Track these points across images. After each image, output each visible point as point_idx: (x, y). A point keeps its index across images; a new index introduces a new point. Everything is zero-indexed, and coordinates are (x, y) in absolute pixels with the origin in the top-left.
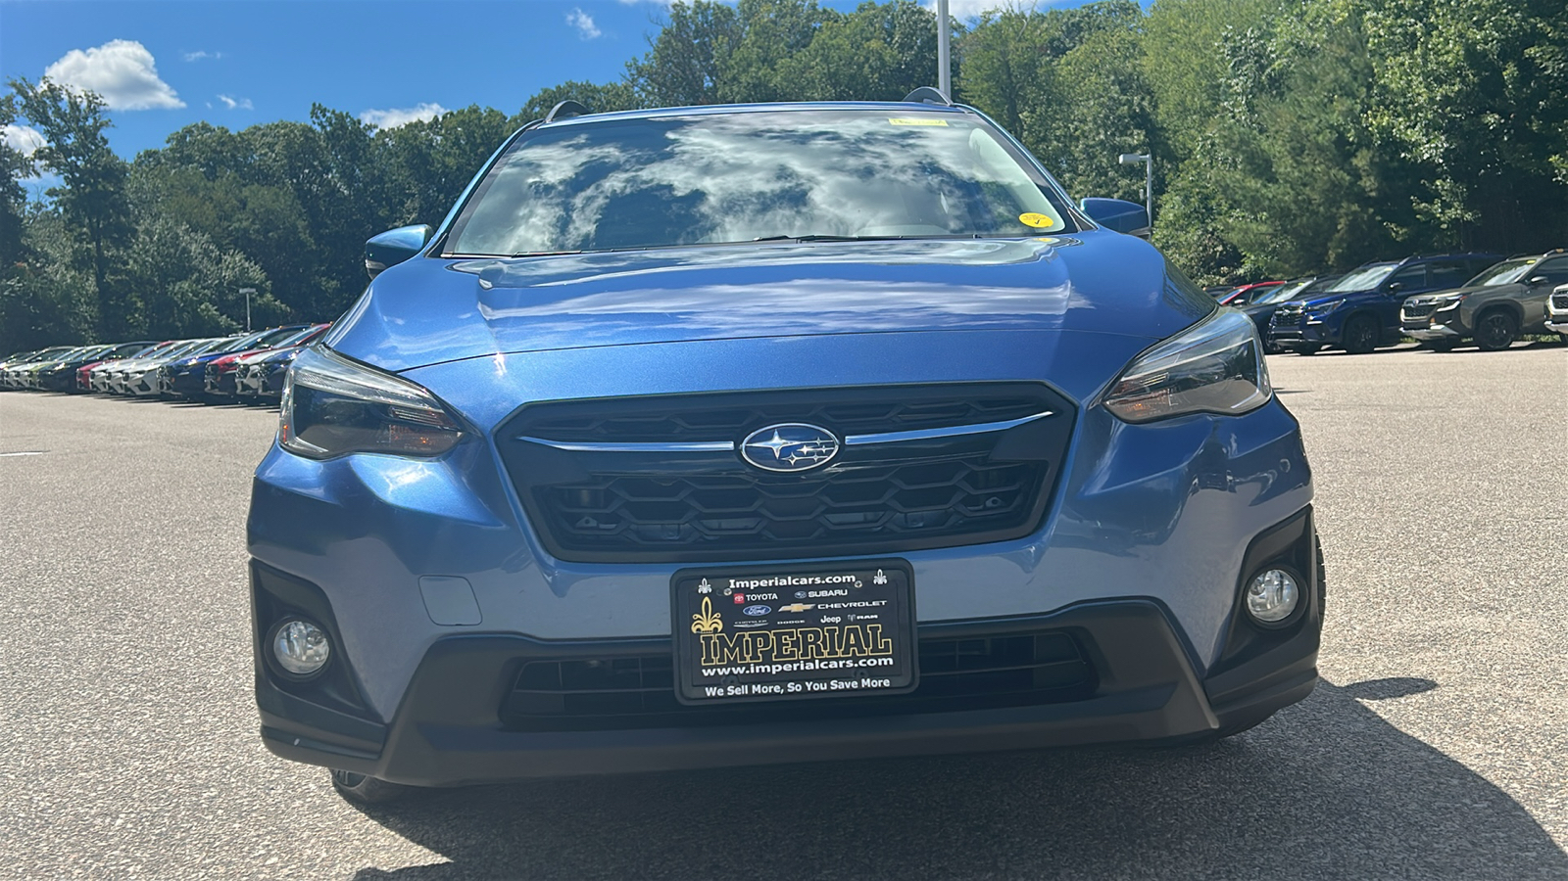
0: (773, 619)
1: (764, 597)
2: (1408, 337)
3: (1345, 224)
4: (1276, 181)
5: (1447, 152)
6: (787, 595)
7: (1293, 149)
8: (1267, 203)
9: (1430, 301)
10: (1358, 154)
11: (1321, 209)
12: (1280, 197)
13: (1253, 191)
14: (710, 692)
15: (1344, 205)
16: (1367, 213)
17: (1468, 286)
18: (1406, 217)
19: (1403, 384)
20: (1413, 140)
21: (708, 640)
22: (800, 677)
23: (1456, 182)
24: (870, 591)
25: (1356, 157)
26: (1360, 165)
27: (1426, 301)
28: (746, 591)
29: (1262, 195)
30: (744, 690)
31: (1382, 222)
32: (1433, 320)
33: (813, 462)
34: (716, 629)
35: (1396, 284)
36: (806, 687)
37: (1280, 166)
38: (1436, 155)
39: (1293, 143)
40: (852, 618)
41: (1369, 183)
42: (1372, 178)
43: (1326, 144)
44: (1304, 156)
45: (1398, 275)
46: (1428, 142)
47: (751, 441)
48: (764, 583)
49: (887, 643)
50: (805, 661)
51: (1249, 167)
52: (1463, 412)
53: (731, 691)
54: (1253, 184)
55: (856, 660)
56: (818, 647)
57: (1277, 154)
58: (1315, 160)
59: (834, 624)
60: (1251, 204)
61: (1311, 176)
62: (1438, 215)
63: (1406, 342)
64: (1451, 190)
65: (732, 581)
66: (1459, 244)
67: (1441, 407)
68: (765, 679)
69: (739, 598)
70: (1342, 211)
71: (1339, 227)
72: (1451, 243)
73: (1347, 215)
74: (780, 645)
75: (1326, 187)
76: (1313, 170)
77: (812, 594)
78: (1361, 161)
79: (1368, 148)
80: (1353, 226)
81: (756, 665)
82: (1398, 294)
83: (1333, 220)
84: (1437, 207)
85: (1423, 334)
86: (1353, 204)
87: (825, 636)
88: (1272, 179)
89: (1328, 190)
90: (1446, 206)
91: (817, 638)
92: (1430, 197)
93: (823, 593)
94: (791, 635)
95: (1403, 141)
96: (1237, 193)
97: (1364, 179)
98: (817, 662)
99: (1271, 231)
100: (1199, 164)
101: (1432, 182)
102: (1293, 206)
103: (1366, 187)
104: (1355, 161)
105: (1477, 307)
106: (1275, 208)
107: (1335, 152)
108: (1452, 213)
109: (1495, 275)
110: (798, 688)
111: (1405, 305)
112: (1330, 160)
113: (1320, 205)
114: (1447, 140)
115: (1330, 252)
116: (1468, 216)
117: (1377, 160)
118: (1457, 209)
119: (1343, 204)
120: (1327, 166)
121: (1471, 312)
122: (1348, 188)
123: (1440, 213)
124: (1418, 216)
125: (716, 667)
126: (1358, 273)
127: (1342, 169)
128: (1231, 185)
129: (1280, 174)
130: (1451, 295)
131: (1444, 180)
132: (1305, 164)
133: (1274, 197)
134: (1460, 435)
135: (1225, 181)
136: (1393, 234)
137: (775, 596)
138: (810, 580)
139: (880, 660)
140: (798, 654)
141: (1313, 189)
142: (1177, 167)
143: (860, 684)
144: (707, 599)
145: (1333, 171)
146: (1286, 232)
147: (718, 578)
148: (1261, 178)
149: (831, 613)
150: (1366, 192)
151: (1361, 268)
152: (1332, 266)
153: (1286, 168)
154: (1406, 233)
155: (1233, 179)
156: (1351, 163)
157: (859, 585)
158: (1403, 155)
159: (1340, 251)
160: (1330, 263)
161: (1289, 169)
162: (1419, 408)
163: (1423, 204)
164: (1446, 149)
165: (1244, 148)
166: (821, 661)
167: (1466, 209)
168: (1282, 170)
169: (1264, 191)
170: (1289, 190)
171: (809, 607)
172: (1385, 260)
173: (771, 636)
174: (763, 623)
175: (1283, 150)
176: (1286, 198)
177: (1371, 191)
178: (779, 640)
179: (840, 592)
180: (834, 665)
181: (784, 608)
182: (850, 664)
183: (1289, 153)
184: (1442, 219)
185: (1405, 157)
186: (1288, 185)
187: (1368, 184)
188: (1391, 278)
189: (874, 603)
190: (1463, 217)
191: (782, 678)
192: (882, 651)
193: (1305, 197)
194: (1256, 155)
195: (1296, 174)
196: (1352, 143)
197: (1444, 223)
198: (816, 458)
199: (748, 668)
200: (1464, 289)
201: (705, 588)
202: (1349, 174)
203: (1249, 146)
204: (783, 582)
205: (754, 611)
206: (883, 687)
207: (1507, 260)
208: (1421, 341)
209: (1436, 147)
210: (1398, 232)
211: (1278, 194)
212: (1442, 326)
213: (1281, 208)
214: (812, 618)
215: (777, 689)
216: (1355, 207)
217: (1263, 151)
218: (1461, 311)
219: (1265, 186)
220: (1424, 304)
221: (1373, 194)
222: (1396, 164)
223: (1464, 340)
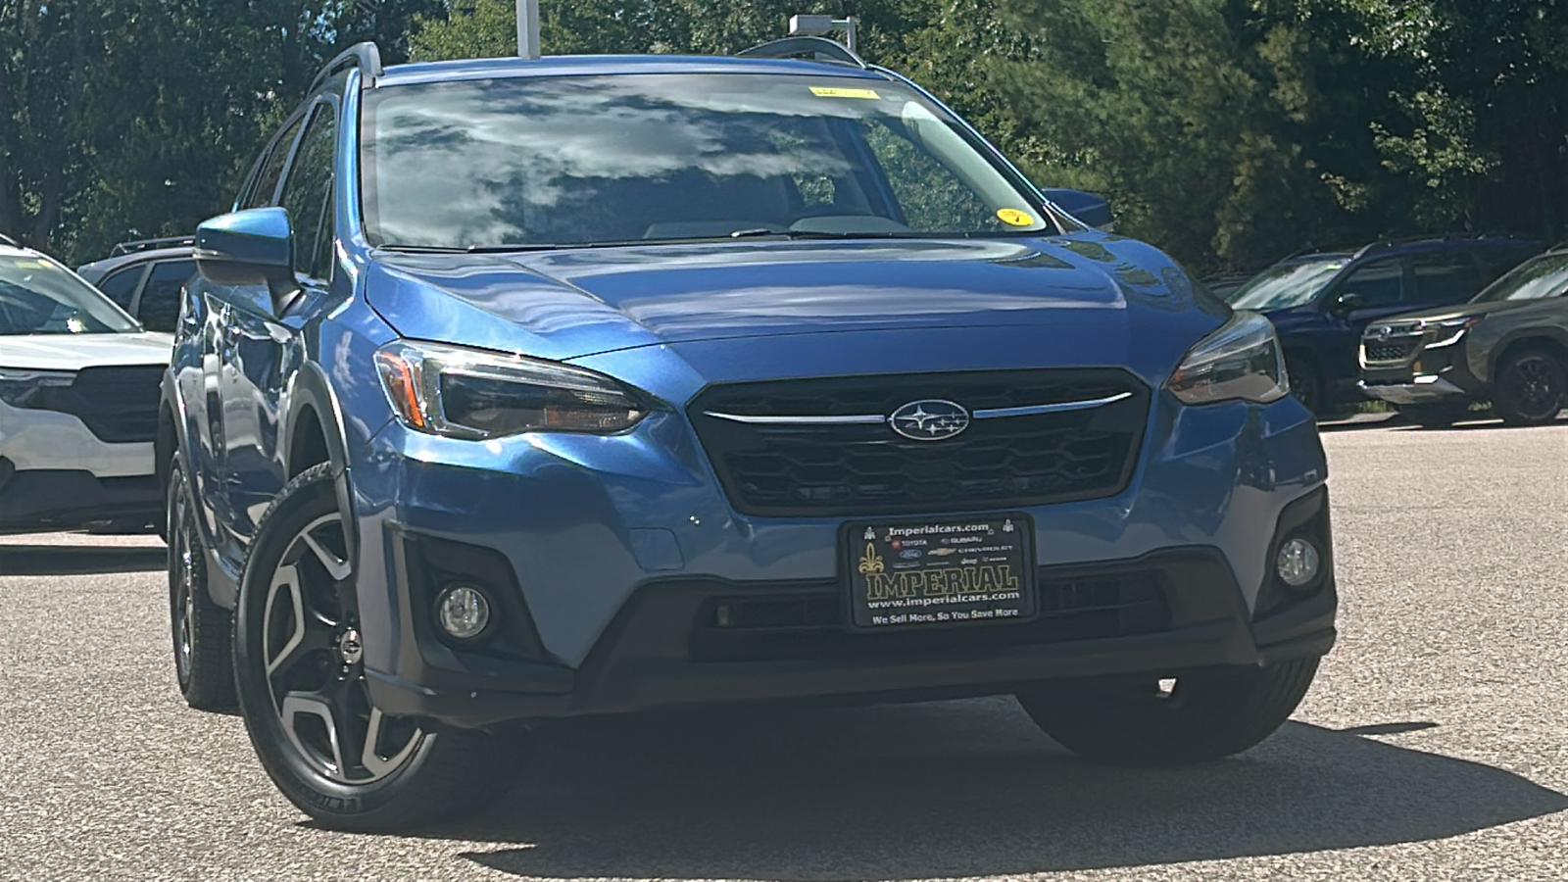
0: (924, 560)
1: (916, 543)
2: (1372, 399)
3: (1249, 177)
4: (1113, 85)
5: (1434, 42)
6: (934, 540)
7: (1145, 20)
8: (1096, 129)
9: (1413, 328)
10: (1270, 36)
11: (1202, 143)
12: (1121, 118)
13: (1068, 104)
14: (877, 620)
15: (1246, 136)
16: (1289, 153)
17: (1480, 300)
18: (1361, 164)
19: (1370, 476)
20: (1372, 10)
21: (872, 578)
22: (947, 608)
23: (1452, 96)
24: (1000, 538)
25: (1266, 41)
26: (1273, 58)
27: (1403, 329)
28: (903, 537)
29: (1088, 113)
30: (904, 618)
31: (1316, 172)
32: (1418, 365)
33: (948, 432)
34: (878, 569)
35: (1350, 295)
36: (951, 616)
37: (1118, 57)
38: (1415, 42)
39: (1143, 10)
40: (985, 559)
41: (1290, 94)
42: (1297, 85)
43: (1209, 14)
44: (1167, 36)
45: (1352, 279)
46: (1401, 15)
47: (897, 415)
48: (916, 531)
49: (1014, 581)
50: (950, 596)
51: (1058, 55)
52: (1472, 513)
53: (894, 619)
54: (1070, 89)
55: (990, 596)
56: (960, 585)
57: (1113, 30)
58: (1188, 45)
59: (972, 565)
60: (1065, 132)
61: (1180, 77)
62: (1422, 162)
63: (1369, 411)
64: (1445, 111)
65: (891, 530)
66: (1462, 218)
67: (1436, 507)
68: (919, 610)
69: (896, 544)
70: (1242, 149)
71: (1237, 182)
72: (1449, 215)
73: (1251, 157)
74: (930, 582)
75: (1210, 101)
76: (1183, 65)
77: (954, 541)
78: (1275, 49)
79: (1289, 26)
80: (1263, 182)
81: (911, 599)
82: (1355, 314)
83: (1224, 167)
84: (1419, 145)
85: (1399, 392)
86: (1262, 136)
87: (965, 575)
88: (1106, 80)
89: (1214, 107)
90: (1436, 142)
91: (959, 577)
92: (1406, 124)
93: (963, 540)
94: (938, 574)
95: (1353, 13)
96: (1035, 107)
97: (1283, 87)
98: (959, 596)
99: (1104, 184)
100: (951, 40)
101: (1410, 97)
102: (1147, 137)
103: (1284, 102)
104: (1264, 51)
105: (1495, 340)
106: (1111, 138)
107: (1225, 29)
108: (1447, 157)
109: (1528, 280)
110: (947, 617)
111: (1366, 336)
112: (1217, 47)
113: (1197, 136)
114: (1435, 15)
115: (1221, 231)
116: (1477, 165)
117: (1305, 48)
118: (1456, 151)
119: (1243, 136)
120: (1211, 59)
121: (1487, 351)
122: (1251, 104)
123: (1426, 157)
124: (1385, 163)
125: (879, 600)
126: (1277, 275)
127: (1238, 64)
128: (1027, 91)
129: (1121, 71)
130: (1449, 317)
131: (1431, 92)
132: (1169, 52)
133: (1110, 116)
134: (1465, 540)
135: (1014, 83)
136: (1340, 197)
137: (925, 542)
138: (954, 528)
139: (1009, 595)
140: (944, 590)
141: (1184, 104)
142: (900, 40)
143: (994, 613)
144: (870, 545)
145: (1223, 70)
146: (1133, 188)
147: (881, 529)
148: (1083, 80)
149: (970, 556)
150: (1286, 113)
151: (1281, 264)
152: (1224, 260)
153: (1132, 59)
154: (1362, 193)
155: (1030, 80)
156: (1257, 53)
157: (991, 532)
158: (1354, 40)
159: (1240, 228)
160: (1220, 253)
161: (1138, 62)
162: (1399, 509)
163: (1394, 139)
164: (1434, 32)
165: (1048, 14)
166: (962, 595)
167: (1472, 152)
168: (1123, 63)
169: (1090, 104)
170: (1140, 104)
171: (952, 551)
172: (1325, 249)
173: (923, 576)
174: (917, 564)
175: (1125, 22)
176: (1134, 120)
177: (1295, 110)
178: (929, 578)
179: (975, 539)
180: (973, 598)
181: (932, 552)
182: (985, 597)
183: (1139, 30)
184: (1430, 169)
185: (1359, 43)
186: (1137, 95)
187: (1290, 96)
188: (1339, 284)
189: (1003, 548)
190: (1467, 166)
191: (934, 609)
192: (1010, 587)
193: (1169, 118)
194: (1072, 31)
195: (1153, 72)
196: (1256, 15)
197: (1433, 176)
198: (951, 428)
199: (905, 602)
200: (1473, 307)
201: (870, 535)
202: (1252, 76)
203: (1058, 12)
204: (932, 530)
205: (908, 554)
206: (1012, 616)
207: (1548, 253)
208: (1396, 406)
209: (1416, 28)
210: (1350, 194)
211: (1117, 112)
212: (1435, 378)
213: (1125, 141)
214: (954, 559)
215: (930, 618)
216: (1266, 143)
217: (1085, 23)
218: (1468, 348)
219: (1092, 95)
220: (1402, 334)
221: (1300, 116)
222: (1341, 58)
223: (1477, 407)
